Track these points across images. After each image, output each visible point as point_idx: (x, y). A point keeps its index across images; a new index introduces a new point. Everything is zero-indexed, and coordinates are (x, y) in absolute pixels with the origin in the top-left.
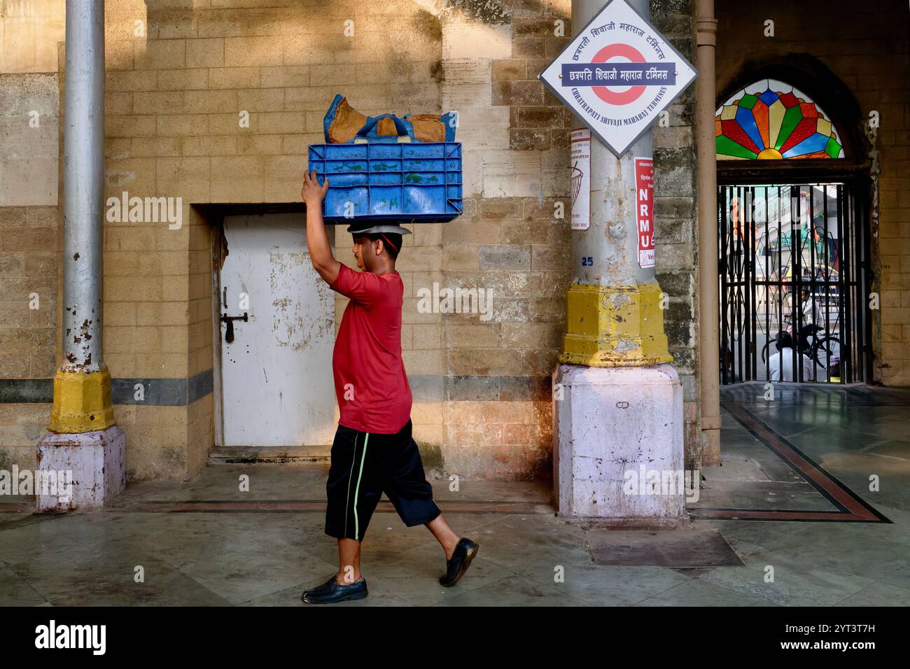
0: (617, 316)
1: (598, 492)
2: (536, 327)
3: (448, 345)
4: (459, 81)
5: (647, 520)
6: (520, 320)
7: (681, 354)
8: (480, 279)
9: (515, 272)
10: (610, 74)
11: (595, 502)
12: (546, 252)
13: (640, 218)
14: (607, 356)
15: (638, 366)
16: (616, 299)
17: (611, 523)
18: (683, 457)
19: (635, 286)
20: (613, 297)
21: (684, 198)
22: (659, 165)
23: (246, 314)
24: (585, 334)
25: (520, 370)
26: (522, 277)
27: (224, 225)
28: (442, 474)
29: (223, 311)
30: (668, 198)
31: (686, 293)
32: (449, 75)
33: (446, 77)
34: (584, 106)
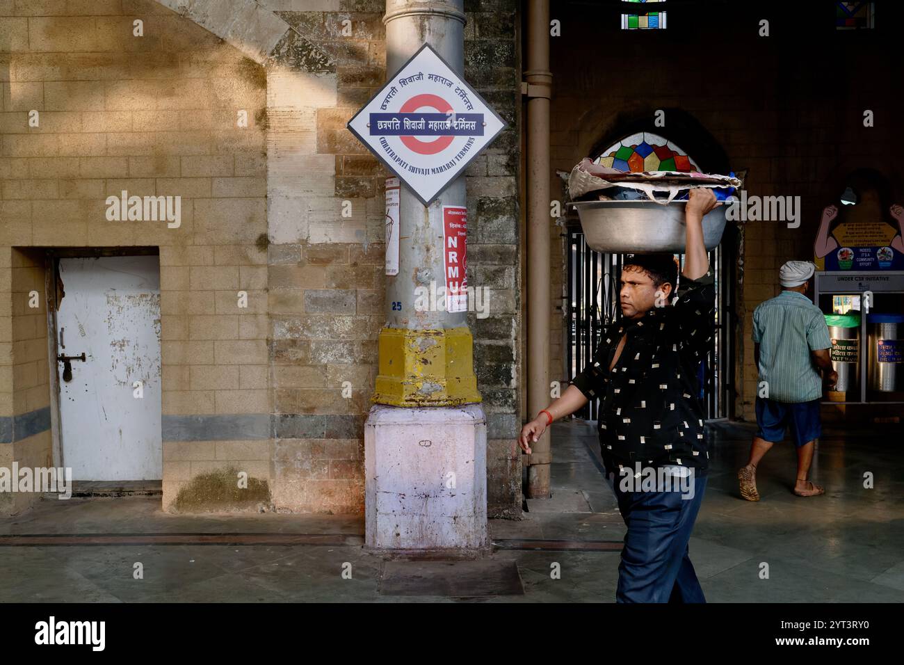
0: (423, 359)
1: (401, 526)
2: (361, 368)
3: (275, 385)
4: (284, 129)
5: (447, 551)
6: (346, 361)
7: (503, 394)
8: (306, 322)
9: (340, 316)
10: (418, 124)
11: (398, 535)
12: (371, 297)
13: (448, 264)
14: (412, 397)
15: (441, 407)
16: (423, 342)
17: (413, 554)
18: (485, 493)
19: (442, 331)
20: (419, 340)
21: (507, 245)
22: (483, 213)
23: (83, 354)
24: (393, 375)
25: (346, 409)
26: (348, 320)
27: (60, 267)
28: (268, 507)
29: (61, 351)
30: (491, 245)
31: (508, 336)
32: (273, 123)
33: (271, 125)
34: (391, 155)
